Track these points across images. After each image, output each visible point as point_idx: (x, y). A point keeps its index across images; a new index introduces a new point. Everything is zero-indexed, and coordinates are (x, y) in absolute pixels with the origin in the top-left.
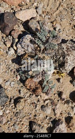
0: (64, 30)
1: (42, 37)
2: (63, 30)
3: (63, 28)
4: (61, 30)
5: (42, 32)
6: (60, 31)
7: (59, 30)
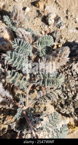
0: (69, 17)
1: (19, 63)
2: (67, 17)
3: (65, 12)
4: (62, 19)
5: (18, 49)
6: (59, 23)
7: (57, 19)
